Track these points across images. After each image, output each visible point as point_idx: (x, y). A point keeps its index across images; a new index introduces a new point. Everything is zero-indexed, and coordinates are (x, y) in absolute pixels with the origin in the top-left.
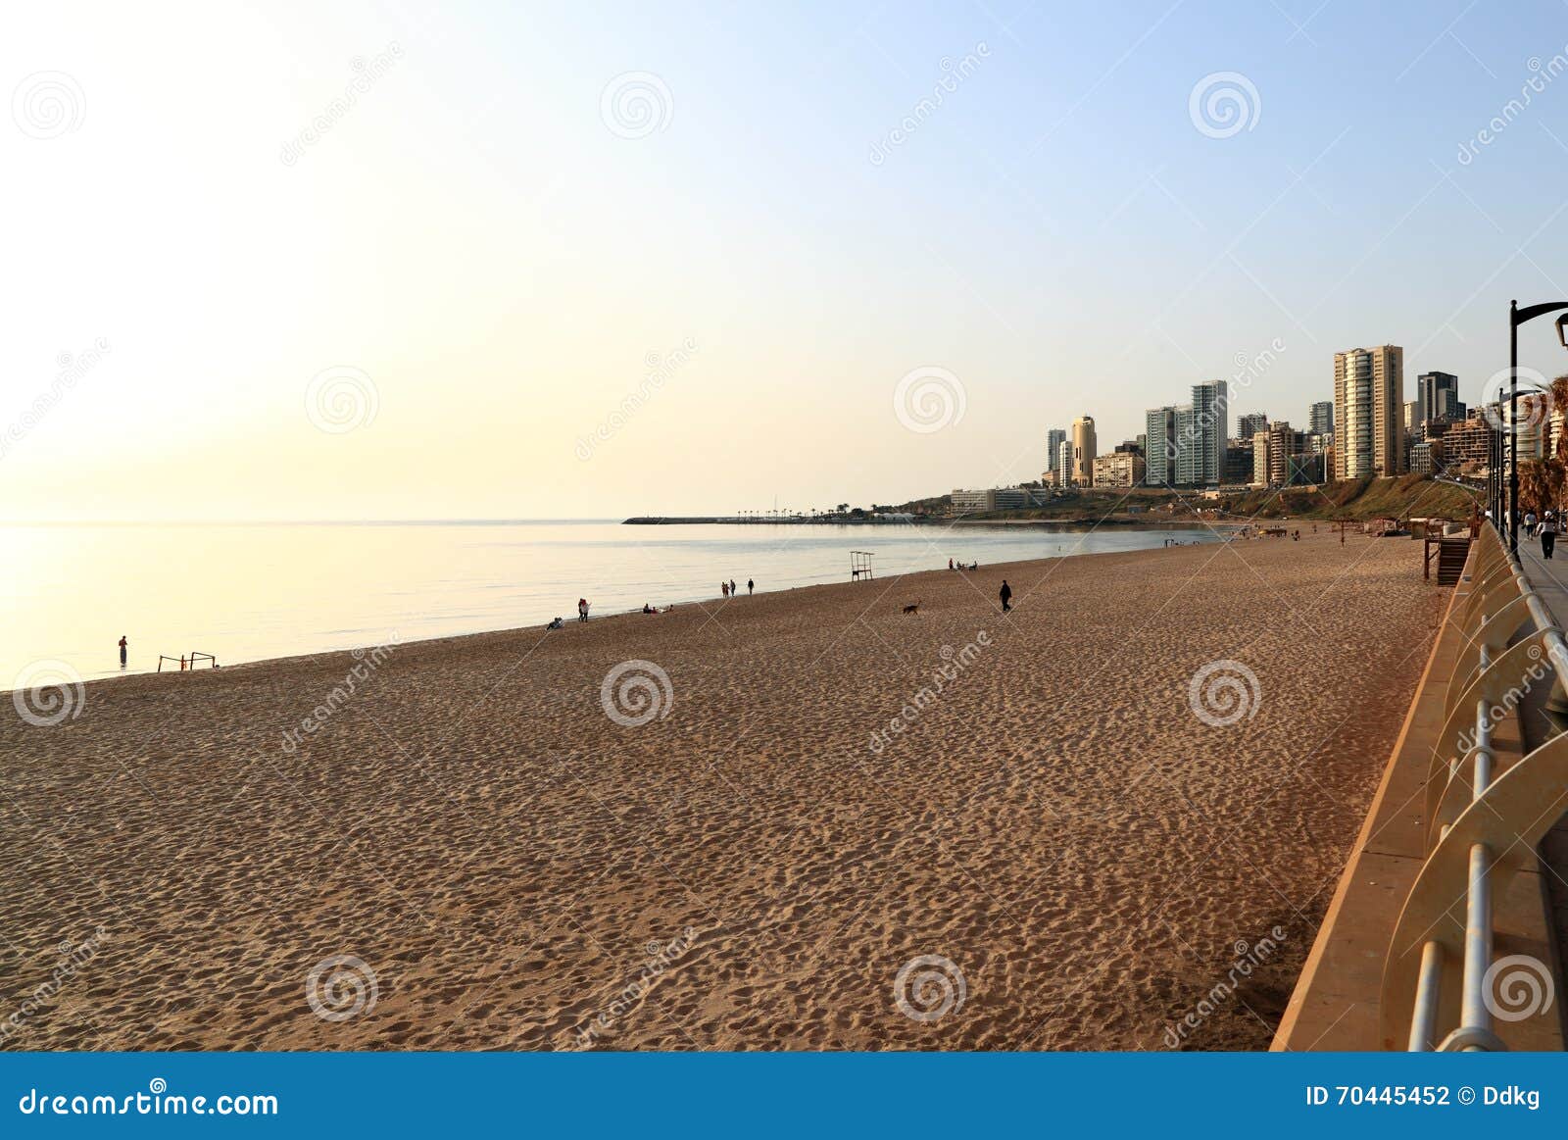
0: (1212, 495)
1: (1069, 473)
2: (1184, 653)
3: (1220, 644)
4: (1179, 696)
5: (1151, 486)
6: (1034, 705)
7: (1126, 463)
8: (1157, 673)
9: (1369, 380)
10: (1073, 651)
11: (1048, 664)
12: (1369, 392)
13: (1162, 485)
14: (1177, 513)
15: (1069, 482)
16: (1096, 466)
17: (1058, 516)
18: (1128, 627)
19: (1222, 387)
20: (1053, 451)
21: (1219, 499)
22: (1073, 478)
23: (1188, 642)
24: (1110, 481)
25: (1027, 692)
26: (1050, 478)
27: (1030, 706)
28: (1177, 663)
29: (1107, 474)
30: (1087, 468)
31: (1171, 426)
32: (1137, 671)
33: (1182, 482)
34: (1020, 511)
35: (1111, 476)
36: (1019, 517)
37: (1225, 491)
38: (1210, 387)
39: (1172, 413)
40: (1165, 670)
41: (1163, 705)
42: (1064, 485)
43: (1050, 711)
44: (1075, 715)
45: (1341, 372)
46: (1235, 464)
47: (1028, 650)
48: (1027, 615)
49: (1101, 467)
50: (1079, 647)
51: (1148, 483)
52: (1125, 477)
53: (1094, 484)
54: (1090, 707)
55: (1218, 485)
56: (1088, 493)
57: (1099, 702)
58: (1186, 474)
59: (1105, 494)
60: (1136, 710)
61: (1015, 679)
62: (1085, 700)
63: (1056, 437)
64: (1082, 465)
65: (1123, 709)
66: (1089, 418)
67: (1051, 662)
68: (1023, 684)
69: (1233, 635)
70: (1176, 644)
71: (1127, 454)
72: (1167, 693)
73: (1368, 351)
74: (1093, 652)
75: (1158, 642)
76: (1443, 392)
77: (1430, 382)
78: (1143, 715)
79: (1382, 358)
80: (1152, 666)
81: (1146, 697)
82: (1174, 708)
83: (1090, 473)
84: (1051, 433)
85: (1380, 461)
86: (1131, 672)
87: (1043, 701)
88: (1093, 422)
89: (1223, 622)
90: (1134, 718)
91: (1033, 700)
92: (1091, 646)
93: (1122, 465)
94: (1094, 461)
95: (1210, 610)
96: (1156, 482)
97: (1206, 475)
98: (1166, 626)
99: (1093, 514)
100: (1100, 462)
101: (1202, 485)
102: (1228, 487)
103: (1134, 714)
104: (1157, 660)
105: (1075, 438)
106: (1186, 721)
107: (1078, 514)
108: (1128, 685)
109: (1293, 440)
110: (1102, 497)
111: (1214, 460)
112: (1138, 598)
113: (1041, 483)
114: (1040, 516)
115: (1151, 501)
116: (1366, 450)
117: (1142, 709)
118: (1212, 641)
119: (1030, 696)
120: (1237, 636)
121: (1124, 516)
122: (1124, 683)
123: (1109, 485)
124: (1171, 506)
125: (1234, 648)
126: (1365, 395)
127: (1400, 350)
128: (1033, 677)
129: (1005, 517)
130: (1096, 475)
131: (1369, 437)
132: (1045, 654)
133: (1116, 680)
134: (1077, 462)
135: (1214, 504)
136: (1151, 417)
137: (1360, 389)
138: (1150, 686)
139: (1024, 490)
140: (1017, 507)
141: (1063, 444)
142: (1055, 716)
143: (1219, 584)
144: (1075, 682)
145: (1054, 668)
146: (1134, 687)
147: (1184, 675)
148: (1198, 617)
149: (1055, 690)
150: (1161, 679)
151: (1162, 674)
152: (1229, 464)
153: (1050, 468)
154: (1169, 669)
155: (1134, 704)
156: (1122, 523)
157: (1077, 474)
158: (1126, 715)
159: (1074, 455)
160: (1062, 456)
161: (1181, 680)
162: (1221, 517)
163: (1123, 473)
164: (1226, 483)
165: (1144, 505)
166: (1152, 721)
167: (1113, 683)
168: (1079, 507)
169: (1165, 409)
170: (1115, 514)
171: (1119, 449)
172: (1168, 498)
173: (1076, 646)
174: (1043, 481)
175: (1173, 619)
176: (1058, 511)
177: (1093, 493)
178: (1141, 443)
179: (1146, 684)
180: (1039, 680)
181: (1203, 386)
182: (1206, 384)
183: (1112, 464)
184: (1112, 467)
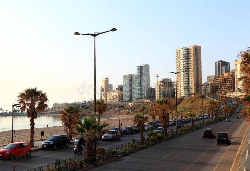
5: (124, 101)
9: (188, 59)
12: (188, 64)
13: (128, 101)
21: (132, 106)
29: (111, 97)
30: (106, 95)
31: (131, 80)
39: (131, 76)
45: (178, 56)
46: (151, 93)
49: (109, 95)
52: (116, 98)
53: (107, 101)
56: (106, 104)
64: (104, 94)
66: (107, 78)
71: (117, 90)
73: (188, 48)
76: (224, 68)
77: (219, 64)
79: (192, 50)
83: (106, 97)
85: (192, 91)
93: (116, 94)
94: (108, 93)
105: (103, 85)
109: (168, 85)
111: (144, 92)
116: (188, 87)
123: (112, 101)
126: (187, 65)
127: (200, 47)
130: (108, 98)
131: (188, 81)
136: (125, 77)
137: (185, 63)
152: (149, 93)
157: (103, 97)
159: (102, 91)
178: (122, 87)
181: (140, 66)
182: (142, 65)
183: (112, 94)
184: (113, 95)
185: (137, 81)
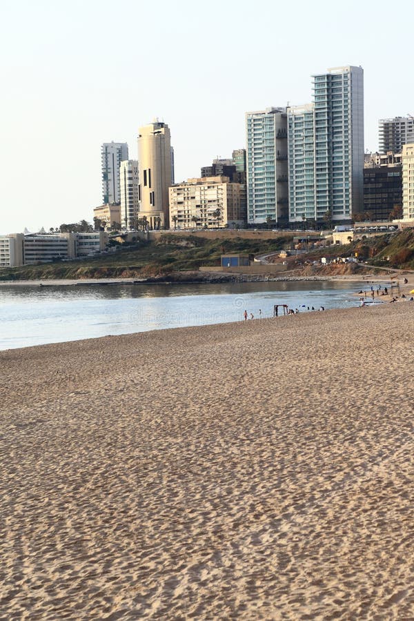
0: (342, 237)
1: (134, 207)
2: (292, 475)
3: (345, 459)
4: (283, 541)
5: (254, 226)
6: (68, 567)
7: (218, 192)
8: (253, 507)
10: (131, 480)
11: (92, 501)
13: (269, 225)
14: (292, 265)
15: (135, 222)
16: (173, 196)
17: (120, 273)
18: (214, 438)
19: (356, 74)
20: (108, 176)
21: (354, 243)
22: (140, 216)
23: (300, 458)
24: (195, 219)
25: (59, 547)
26: (106, 215)
27: (63, 568)
28: (282, 491)
29: (191, 209)
30: (161, 201)
31: (282, 136)
32: (222, 505)
33: (299, 219)
34: (61, 267)
35: (195, 212)
36: (60, 274)
37: (362, 231)
38: (339, 76)
39: (284, 117)
40: (263, 502)
41: (258, 557)
42: (127, 229)
43: (92, 575)
44: (129, 579)
46: (375, 191)
47: (64, 480)
48: (66, 426)
49: (181, 198)
50: (141, 471)
51: (250, 222)
52: (217, 214)
53: (172, 224)
54: (152, 565)
55: (351, 222)
56: (164, 237)
57: (166, 556)
58: (304, 207)
59: (188, 239)
60: (219, 565)
61: (41, 528)
62: (145, 555)
63: (114, 155)
64: (152, 195)
65: (202, 565)
66: (162, 125)
67: (97, 497)
68: (54, 533)
69: (363, 445)
70: (282, 462)
71: (218, 179)
72: (266, 538)
74: (160, 478)
75: (256, 459)
78: (229, 573)
80: (246, 497)
81: (235, 546)
82: (274, 560)
83: (165, 208)
84: (106, 147)
86: (215, 506)
87: (82, 559)
88: (168, 130)
89: (350, 426)
90: (215, 578)
91: (67, 559)
92: (159, 470)
93: (211, 194)
94: (171, 190)
95: (332, 409)
96: (261, 220)
97: (333, 209)
98: (270, 435)
99: (170, 270)
100: (179, 191)
101: (327, 223)
102: (366, 225)
103: (215, 571)
104: (253, 488)
105: (142, 155)
106: (291, 580)
107: (148, 270)
108: (210, 527)
110: (183, 243)
111: (345, 185)
112: (232, 394)
113: (92, 223)
114: (91, 274)
115: (251, 249)
117: (228, 563)
118: (334, 456)
119: (63, 553)
120: (370, 447)
121: (216, 271)
122: (203, 524)
123: (193, 225)
124: (283, 255)
125: (363, 466)
128: (69, 523)
129: (39, 276)
130: (173, 211)
132: (89, 485)
133: (192, 520)
134: (146, 192)
135: (346, 251)
136: (254, 123)
138: (241, 528)
139: (66, 235)
140: (56, 260)
141: (124, 164)
142: (101, 582)
143: (348, 370)
144: (132, 527)
145: (101, 506)
146: (218, 531)
147: (291, 509)
148: (316, 420)
149: (101, 541)
150: (257, 517)
151: (259, 508)
152: (366, 191)
153: (106, 200)
154: (271, 501)
155: (217, 556)
156: (215, 281)
157: (146, 208)
158: (204, 575)
159: (141, 181)
160: (123, 183)
161: (287, 516)
162: (356, 270)
163: (213, 208)
164: (363, 220)
165: (245, 254)
166: (243, 582)
167: (187, 526)
168: (150, 259)
169: (274, 111)
170: (203, 269)
171: (209, 172)
172: (279, 244)
173: (137, 471)
174: (96, 220)
175: (278, 425)
176: (118, 265)
177: (171, 237)
178: (239, 163)
179: (236, 526)
180: (78, 527)
181: (328, 76)
182: (333, 72)
183: (197, 194)
184: (198, 198)
185: (314, 140)
